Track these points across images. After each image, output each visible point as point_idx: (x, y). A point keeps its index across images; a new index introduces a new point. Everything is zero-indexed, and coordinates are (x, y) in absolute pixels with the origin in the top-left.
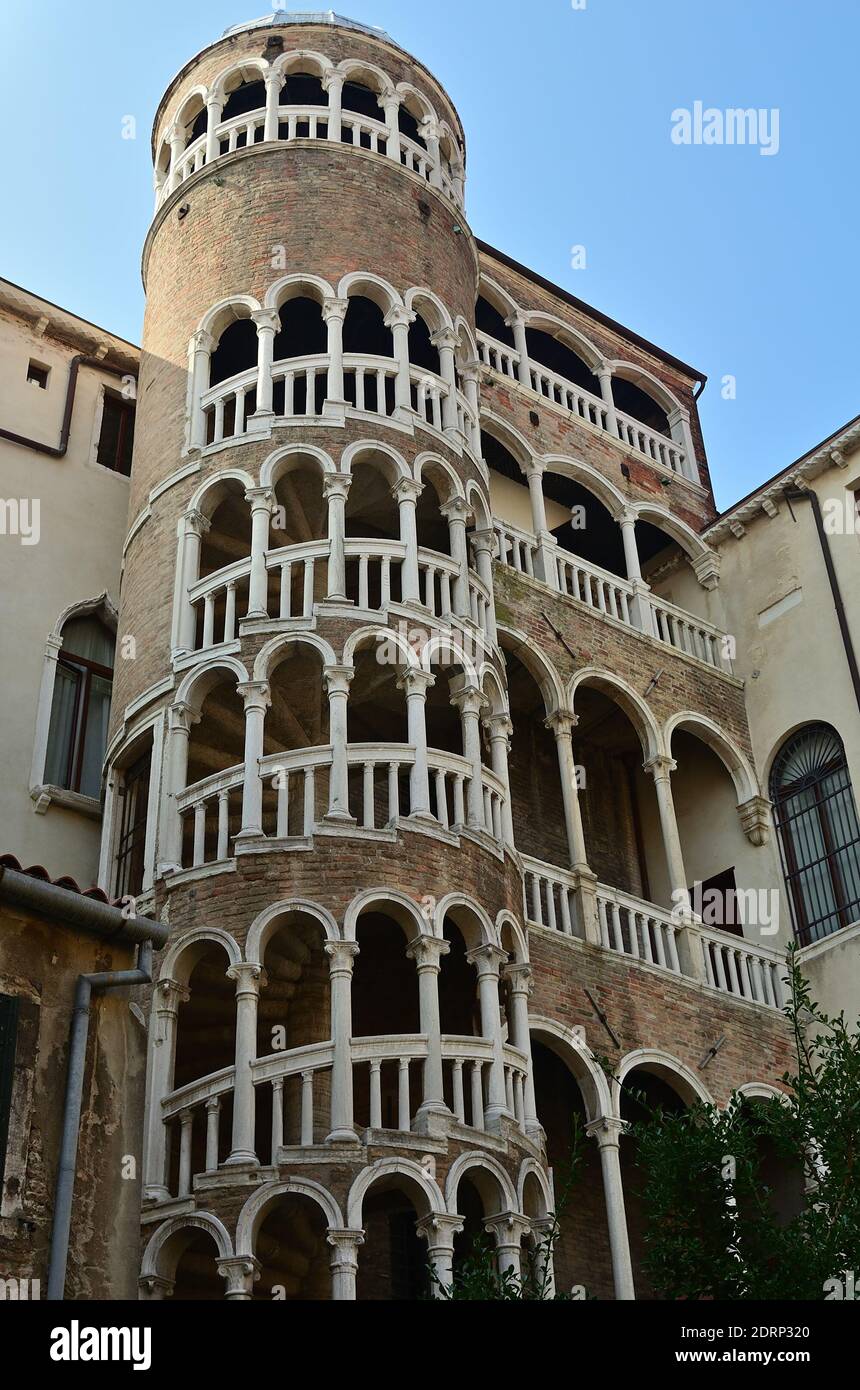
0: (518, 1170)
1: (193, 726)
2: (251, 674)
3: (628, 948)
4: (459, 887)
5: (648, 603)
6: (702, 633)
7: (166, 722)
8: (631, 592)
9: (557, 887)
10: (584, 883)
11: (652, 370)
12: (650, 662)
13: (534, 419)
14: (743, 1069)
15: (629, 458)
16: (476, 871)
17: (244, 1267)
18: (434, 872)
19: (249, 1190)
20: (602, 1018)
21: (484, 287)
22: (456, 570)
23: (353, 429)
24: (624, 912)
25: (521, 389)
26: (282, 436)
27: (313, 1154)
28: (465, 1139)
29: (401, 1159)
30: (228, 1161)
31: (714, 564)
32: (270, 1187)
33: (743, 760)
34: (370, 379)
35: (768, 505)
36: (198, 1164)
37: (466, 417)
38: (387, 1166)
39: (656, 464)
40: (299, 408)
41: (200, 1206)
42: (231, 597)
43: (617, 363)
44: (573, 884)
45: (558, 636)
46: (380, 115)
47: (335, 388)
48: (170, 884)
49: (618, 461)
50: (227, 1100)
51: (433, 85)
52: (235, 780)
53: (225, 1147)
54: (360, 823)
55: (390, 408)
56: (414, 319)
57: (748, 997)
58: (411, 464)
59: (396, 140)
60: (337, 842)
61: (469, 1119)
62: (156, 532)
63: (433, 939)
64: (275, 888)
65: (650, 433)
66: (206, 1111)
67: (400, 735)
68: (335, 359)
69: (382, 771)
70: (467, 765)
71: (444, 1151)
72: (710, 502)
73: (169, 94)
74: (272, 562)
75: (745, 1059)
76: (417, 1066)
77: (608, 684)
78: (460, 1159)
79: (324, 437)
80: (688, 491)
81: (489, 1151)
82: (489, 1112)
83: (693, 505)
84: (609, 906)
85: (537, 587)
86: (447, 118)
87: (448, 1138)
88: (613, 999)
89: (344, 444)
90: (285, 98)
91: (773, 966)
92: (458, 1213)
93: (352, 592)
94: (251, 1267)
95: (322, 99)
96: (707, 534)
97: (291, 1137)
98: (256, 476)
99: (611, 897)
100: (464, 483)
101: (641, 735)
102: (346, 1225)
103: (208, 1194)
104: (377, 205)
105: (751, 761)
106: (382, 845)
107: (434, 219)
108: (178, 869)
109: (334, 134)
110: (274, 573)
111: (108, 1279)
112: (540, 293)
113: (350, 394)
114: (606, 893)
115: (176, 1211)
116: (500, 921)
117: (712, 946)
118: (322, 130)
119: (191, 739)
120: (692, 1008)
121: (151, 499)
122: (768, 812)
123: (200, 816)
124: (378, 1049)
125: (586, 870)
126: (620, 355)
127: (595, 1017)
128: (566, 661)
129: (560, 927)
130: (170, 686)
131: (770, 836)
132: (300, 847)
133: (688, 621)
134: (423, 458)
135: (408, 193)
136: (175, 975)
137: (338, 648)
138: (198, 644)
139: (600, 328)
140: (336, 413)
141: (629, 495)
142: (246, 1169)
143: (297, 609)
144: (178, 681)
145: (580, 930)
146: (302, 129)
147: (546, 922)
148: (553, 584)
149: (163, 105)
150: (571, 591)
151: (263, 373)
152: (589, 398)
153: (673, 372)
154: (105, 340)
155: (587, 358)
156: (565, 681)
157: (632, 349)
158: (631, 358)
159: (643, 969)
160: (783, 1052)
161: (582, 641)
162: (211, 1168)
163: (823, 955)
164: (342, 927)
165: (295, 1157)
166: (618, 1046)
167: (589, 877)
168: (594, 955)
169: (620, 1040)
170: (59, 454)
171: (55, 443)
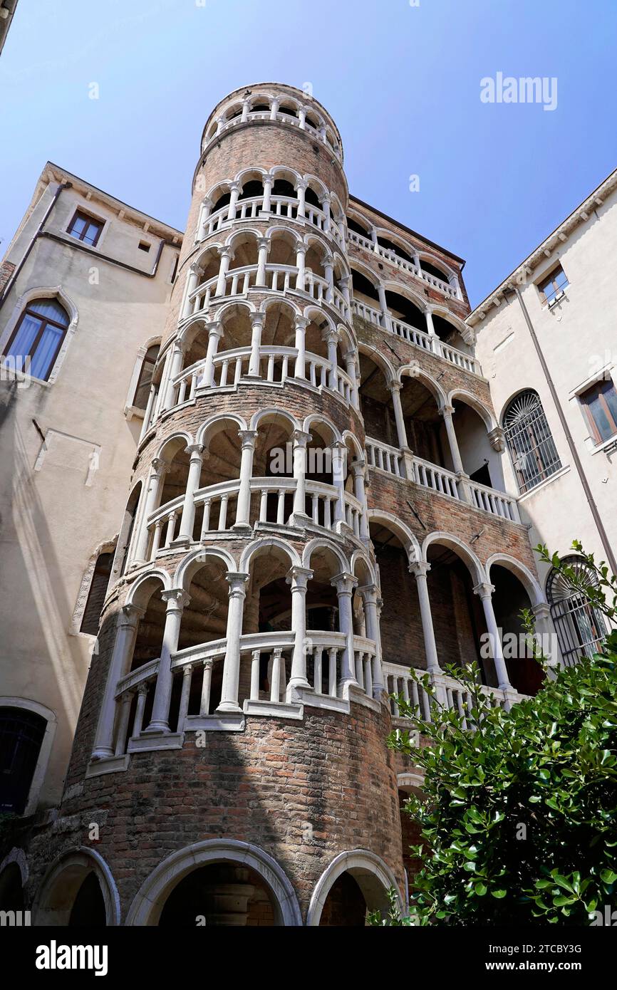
0: (351, 554)
2: (212, 321)
3: (430, 484)
4: (320, 413)
5: (439, 344)
7: (172, 350)
8: (430, 339)
9: (392, 457)
10: (405, 454)
11: (440, 257)
12: (439, 367)
13: (381, 267)
14: (494, 547)
15: (428, 287)
16: (332, 408)
17: (176, 595)
19: (184, 554)
20: (416, 515)
22: (327, 285)
23: (273, 221)
24: (428, 473)
25: (374, 255)
26: (239, 225)
27: (225, 534)
28: (317, 531)
29: (274, 538)
30: (176, 541)
32: (196, 552)
33: (490, 413)
34: (284, 206)
35: (496, 301)
38: (265, 541)
39: (442, 292)
40: (248, 216)
41: (157, 566)
42: (208, 292)
43: (422, 252)
44: (400, 455)
45: (392, 351)
46: (295, 116)
47: (266, 207)
49: (424, 287)
50: (179, 513)
51: (324, 112)
52: (200, 367)
54: (264, 380)
55: (294, 216)
56: (308, 188)
57: (496, 513)
58: (303, 238)
59: (303, 125)
60: (250, 388)
63: (302, 433)
65: (438, 280)
66: (168, 518)
67: (290, 344)
68: (266, 198)
69: (279, 359)
70: (329, 365)
72: (469, 308)
74: (229, 276)
75: (496, 542)
76: (290, 495)
78: (313, 541)
79: (258, 225)
80: (458, 303)
81: (333, 540)
82: (335, 522)
83: (459, 308)
84: (420, 468)
85: (382, 330)
87: (307, 531)
88: (423, 508)
89: (268, 227)
91: (509, 503)
92: (310, 568)
93: (268, 284)
94: (180, 594)
96: (468, 320)
97: (213, 526)
98: (224, 244)
99: (422, 464)
101: (436, 399)
102: (238, 571)
103: (163, 559)
105: (493, 413)
106: (275, 388)
107: (322, 155)
108: (169, 409)
110: (229, 280)
112: (384, 221)
113: (273, 211)
114: (419, 461)
115: (147, 569)
117: (477, 492)
120: (467, 516)
123: (183, 385)
125: (408, 449)
126: (424, 250)
127: (412, 514)
128: (397, 363)
129: (393, 472)
130: (176, 334)
131: (504, 445)
132: (231, 390)
133: (459, 354)
134: (310, 236)
135: (308, 142)
136: (162, 457)
137: (258, 305)
138: (191, 313)
139: (414, 239)
140: (265, 216)
141: (428, 301)
142: (184, 544)
145: (404, 475)
147: (386, 469)
148: (389, 329)
150: (399, 334)
151: (232, 206)
152: (409, 264)
153: (450, 259)
156: (396, 370)
157: (429, 248)
158: (429, 252)
159: (438, 495)
160: (516, 540)
161: (404, 354)
162: (167, 545)
163: (534, 495)
164: (248, 426)
165: (213, 537)
166: (425, 529)
167: (408, 452)
168: (412, 486)
169: (426, 526)
170: (152, 277)
171: (151, 272)
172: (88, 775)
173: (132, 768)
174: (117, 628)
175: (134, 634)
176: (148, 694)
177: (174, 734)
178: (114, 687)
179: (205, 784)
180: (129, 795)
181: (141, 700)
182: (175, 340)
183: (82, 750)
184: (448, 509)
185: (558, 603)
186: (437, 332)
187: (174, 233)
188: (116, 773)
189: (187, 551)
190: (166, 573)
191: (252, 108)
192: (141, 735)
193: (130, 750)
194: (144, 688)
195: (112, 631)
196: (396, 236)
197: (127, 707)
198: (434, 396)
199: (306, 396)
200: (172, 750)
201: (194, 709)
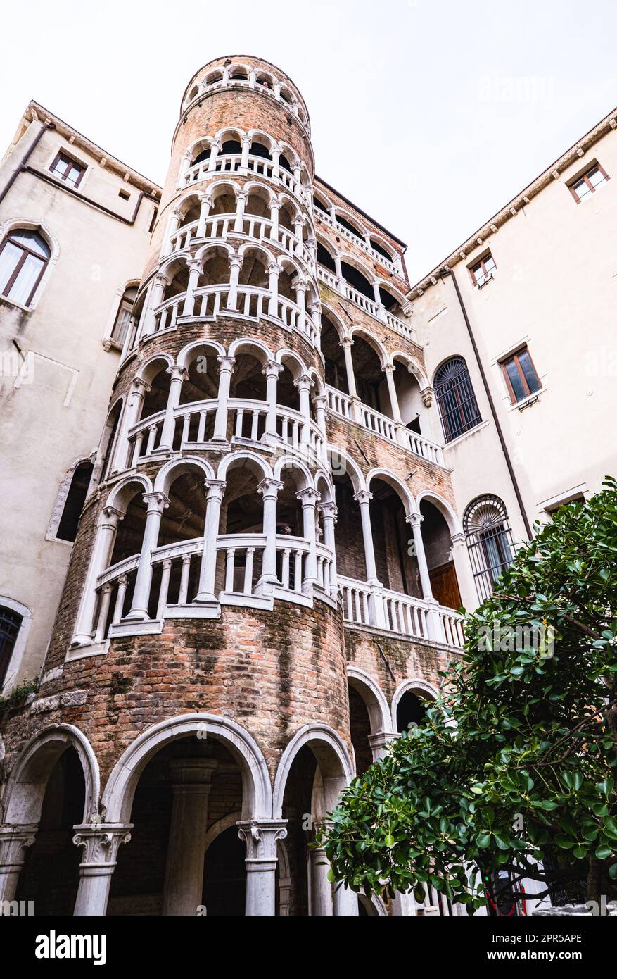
0: (315, 472)
2: (194, 258)
3: (374, 427)
4: (290, 349)
5: (383, 312)
6: (406, 328)
7: (153, 284)
8: (376, 306)
9: (343, 401)
10: (354, 400)
11: (387, 240)
12: (384, 331)
13: (338, 240)
14: (424, 484)
15: (376, 263)
17: (158, 498)
18: (277, 339)
19: (164, 462)
20: (362, 453)
23: (251, 178)
24: (372, 417)
25: (332, 228)
26: (218, 178)
27: (204, 446)
28: (286, 449)
29: (249, 451)
30: (157, 450)
31: (410, 307)
32: (176, 459)
33: (424, 374)
34: (261, 165)
35: (433, 280)
36: (143, 452)
38: (241, 454)
39: (387, 269)
40: (228, 169)
41: (138, 471)
42: (189, 234)
43: (371, 232)
44: (350, 401)
45: (346, 312)
47: (245, 165)
48: (145, 341)
49: (372, 263)
52: (182, 299)
53: (157, 444)
54: (243, 312)
55: (269, 175)
56: (282, 153)
57: (425, 457)
58: (277, 196)
59: (278, 98)
60: (228, 319)
61: (290, 442)
63: (274, 363)
64: (195, 336)
65: (385, 259)
66: (150, 430)
67: (265, 284)
68: (245, 156)
69: (254, 297)
70: (298, 308)
71: (276, 453)
72: (409, 286)
73: (187, 88)
74: (209, 221)
75: (425, 480)
76: (263, 416)
77: (367, 336)
78: (283, 458)
79: (237, 179)
80: (399, 280)
81: (300, 459)
83: (403, 285)
84: (366, 414)
85: (337, 293)
86: (302, 104)
87: (279, 448)
88: (368, 447)
89: (246, 181)
91: (435, 450)
92: (281, 480)
93: (246, 231)
94: (162, 498)
95: (247, 79)
96: (408, 295)
97: (193, 438)
98: (205, 192)
99: (367, 410)
100: (302, 214)
101: (380, 358)
102: (216, 478)
103: (144, 466)
104: (268, 112)
105: (426, 374)
106: (252, 322)
107: (294, 127)
108: (152, 333)
110: (210, 224)
112: (341, 201)
113: (251, 167)
114: (366, 408)
115: (128, 475)
116: (311, 370)
117: (410, 437)
120: (402, 456)
121: (161, 213)
122: (433, 393)
123: (165, 314)
124: (242, 404)
125: (356, 396)
126: (374, 231)
127: (359, 452)
128: (350, 323)
129: (344, 413)
130: (158, 269)
131: (434, 403)
132: (210, 320)
133: (400, 323)
135: (282, 113)
136: (144, 377)
137: (237, 249)
138: (173, 251)
139: (366, 220)
140: (244, 171)
141: (376, 275)
142: (165, 453)
143: (219, 233)
144: (161, 266)
145: (352, 417)
148: (343, 293)
150: (351, 299)
151: (212, 160)
153: (395, 242)
155: (360, 230)
156: (348, 328)
157: (378, 230)
158: (378, 233)
159: (380, 437)
160: (441, 481)
161: (355, 316)
162: (148, 453)
163: (457, 444)
164: (227, 352)
165: (192, 447)
166: (369, 465)
167: (357, 399)
168: (359, 427)
169: (370, 463)
170: (131, 224)
171: (130, 219)
172: (67, 659)
173: (112, 651)
174: (97, 528)
175: (114, 534)
176: (128, 586)
177: (153, 620)
178: (94, 580)
179: (183, 665)
180: (110, 676)
181: (122, 591)
182: (156, 274)
183: (61, 637)
184: (388, 450)
185: (472, 534)
186: (382, 302)
187: (153, 186)
188: (96, 656)
189: (168, 459)
190: (148, 479)
191: (231, 77)
192: (122, 621)
193: (110, 635)
194: (124, 580)
195: (92, 531)
196: (351, 215)
197: (106, 598)
198: (379, 355)
199: (279, 332)
200: (152, 635)
201: (173, 598)
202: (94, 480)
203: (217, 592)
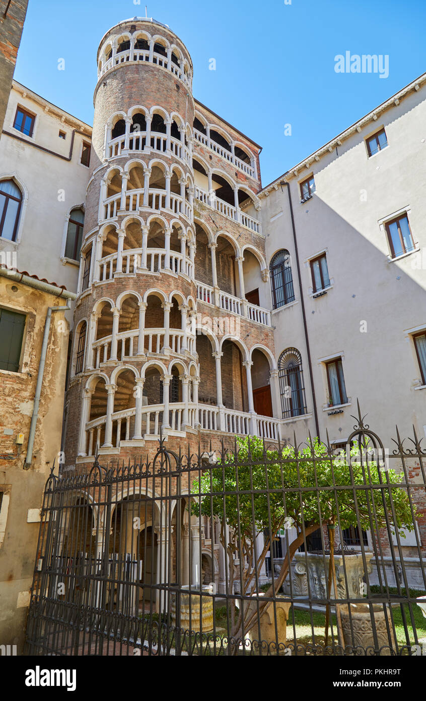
0: (189, 364)
1: (104, 242)
2: (120, 226)
3: (227, 308)
4: (177, 289)
5: (240, 213)
6: (255, 223)
7: (96, 240)
8: (235, 210)
9: (208, 291)
10: (216, 290)
11: (247, 145)
12: (239, 230)
13: (211, 157)
14: (256, 340)
15: (238, 171)
16: (182, 285)
17: (113, 387)
18: (170, 285)
19: (115, 367)
21: (196, 114)
22: (181, 200)
23: (153, 155)
24: (227, 299)
25: (207, 148)
26: (132, 156)
27: (132, 358)
28: (174, 356)
29: (156, 361)
30: (109, 360)
31: (260, 203)
32: (120, 367)
33: (263, 259)
34: (159, 141)
35: (275, 186)
36: (102, 360)
37: (188, 154)
38: (152, 362)
39: (246, 174)
40: (137, 148)
41: (101, 371)
42: (115, 204)
43: (236, 142)
44: (213, 291)
45: (213, 221)
46: (166, 55)
47: (148, 142)
48: (96, 285)
49: (235, 171)
50: (110, 344)
52: (115, 257)
53: (109, 356)
54: (150, 270)
55: (164, 149)
56: (173, 122)
57: (259, 322)
58: (170, 167)
59: (171, 64)
60: (143, 275)
61: (176, 351)
62: (95, 184)
63: (168, 303)
64: (124, 288)
65: (245, 164)
66: (104, 346)
67: (162, 246)
68: (148, 133)
69: (156, 256)
70: (181, 256)
71: (169, 359)
72: (260, 186)
73: (102, 44)
74: (128, 194)
75: (257, 338)
76: (162, 337)
77: (227, 236)
78: (173, 361)
79: (143, 157)
80: (254, 182)
81: (181, 359)
82: (182, 349)
83: (255, 186)
84: (223, 297)
85: (208, 207)
86: (187, 58)
87: (170, 356)
89: (150, 160)
90: (136, 47)
91: (266, 314)
92: (171, 374)
93: (150, 204)
94: (114, 387)
95: (148, 48)
96: (259, 194)
97: (127, 354)
98: (123, 168)
99: (223, 294)
100: (186, 174)
101: (235, 251)
102: (140, 377)
103: (104, 368)
104: (163, 84)
105: (265, 259)
106: (155, 277)
107: (181, 91)
108: (98, 281)
109: (151, 60)
110: (128, 198)
111: (55, 390)
112: (215, 118)
113: (152, 145)
114: (222, 293)
115: (95, 372)
116: (188, 299)
117: (250, 309)
118: (147, 59)
119: (103, 245)
120: (243, 324)
121: (94, 174)
122: (269, 273)
123: (105, 267)
124: (151, 332)
125: (217, 287)
126: (238, 140)
128: (215, 229)
129: (209, 302)
130: (98, 229)
131: (269, 279)
132: (132, 276)
133: (251, 219)
134: (173, 165)
135: (173, 81)
136: (97, 310)
137: (146, 220)
138: (106, 218)
139: (232, 131)
140: (148, 150)
141: (237, 182)
142: (114, 362)
144: (100, 228)
145: (214, 303)
146: (141, 58)
147: (205, 300)
148: (213, 207)
149: (100, 48)
150: (218, 209)
151: (127, 136)
152: (228, 152)
153: (253, 146)
154: (83, 125)
155: (228, 140)
156: (215, 235)
157: (241, 138)
158: (240, 141)
159: (231, 313)
160: (267, 336)
161: (220, 223)
162: (105, 362)
163: (280, 312)
164: (143, 298)
165: (127, 359)
167: (217, 289)
168: (217, 309)
170: (69, 160)
171: (67, 156)
172: (77, 462)
174: (82, 399)
176: (102, 431)
177: (115, 448)
178: (85, 426)
181: (99, 433)
182: (97, 233)
185: (282, 370)
188: (89, 463)
189: (116, 365)
190: (106, 376)
192: (101, 447)
194: (99, 428)
196: (222, 130)
197: (92, 435)
199: (171, 279)
200: (116, 454)
201: (123, 437)
202: (74, 366)
203: (143, 436)
